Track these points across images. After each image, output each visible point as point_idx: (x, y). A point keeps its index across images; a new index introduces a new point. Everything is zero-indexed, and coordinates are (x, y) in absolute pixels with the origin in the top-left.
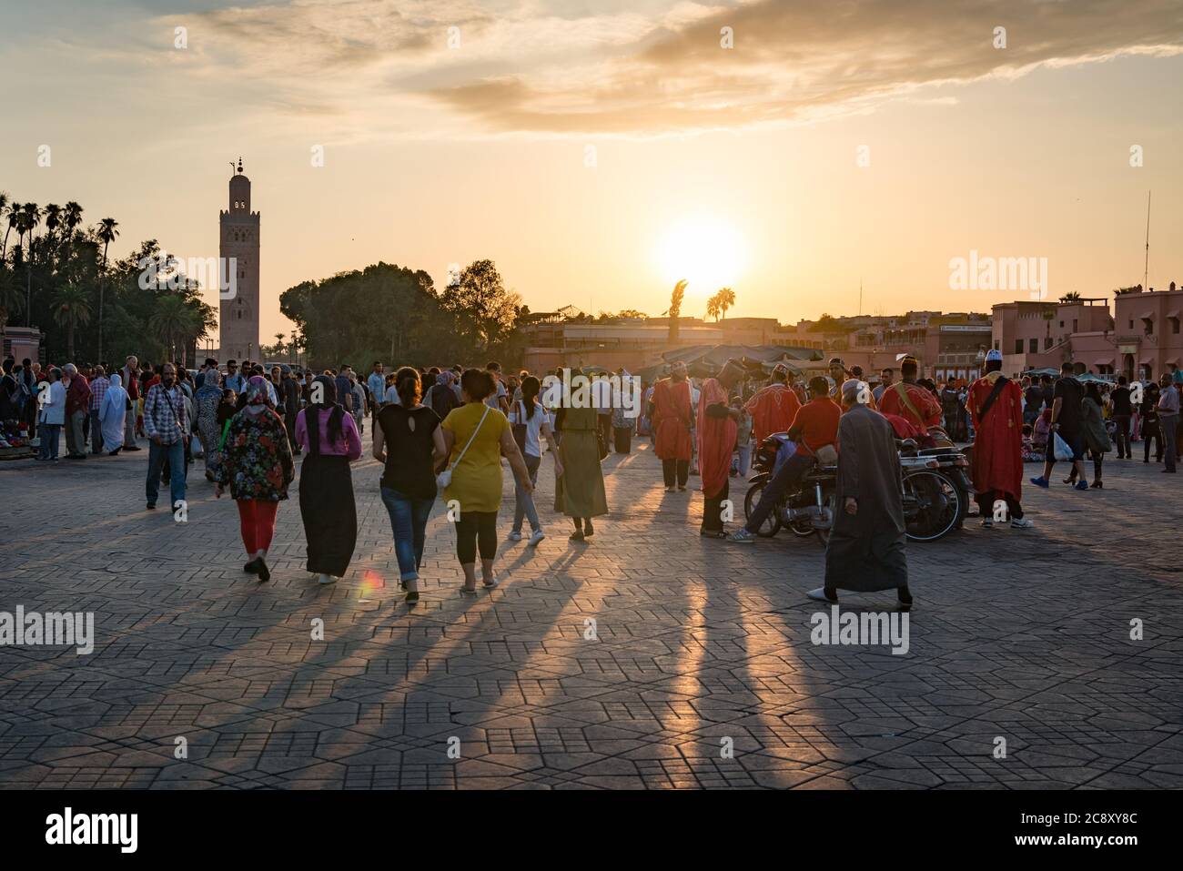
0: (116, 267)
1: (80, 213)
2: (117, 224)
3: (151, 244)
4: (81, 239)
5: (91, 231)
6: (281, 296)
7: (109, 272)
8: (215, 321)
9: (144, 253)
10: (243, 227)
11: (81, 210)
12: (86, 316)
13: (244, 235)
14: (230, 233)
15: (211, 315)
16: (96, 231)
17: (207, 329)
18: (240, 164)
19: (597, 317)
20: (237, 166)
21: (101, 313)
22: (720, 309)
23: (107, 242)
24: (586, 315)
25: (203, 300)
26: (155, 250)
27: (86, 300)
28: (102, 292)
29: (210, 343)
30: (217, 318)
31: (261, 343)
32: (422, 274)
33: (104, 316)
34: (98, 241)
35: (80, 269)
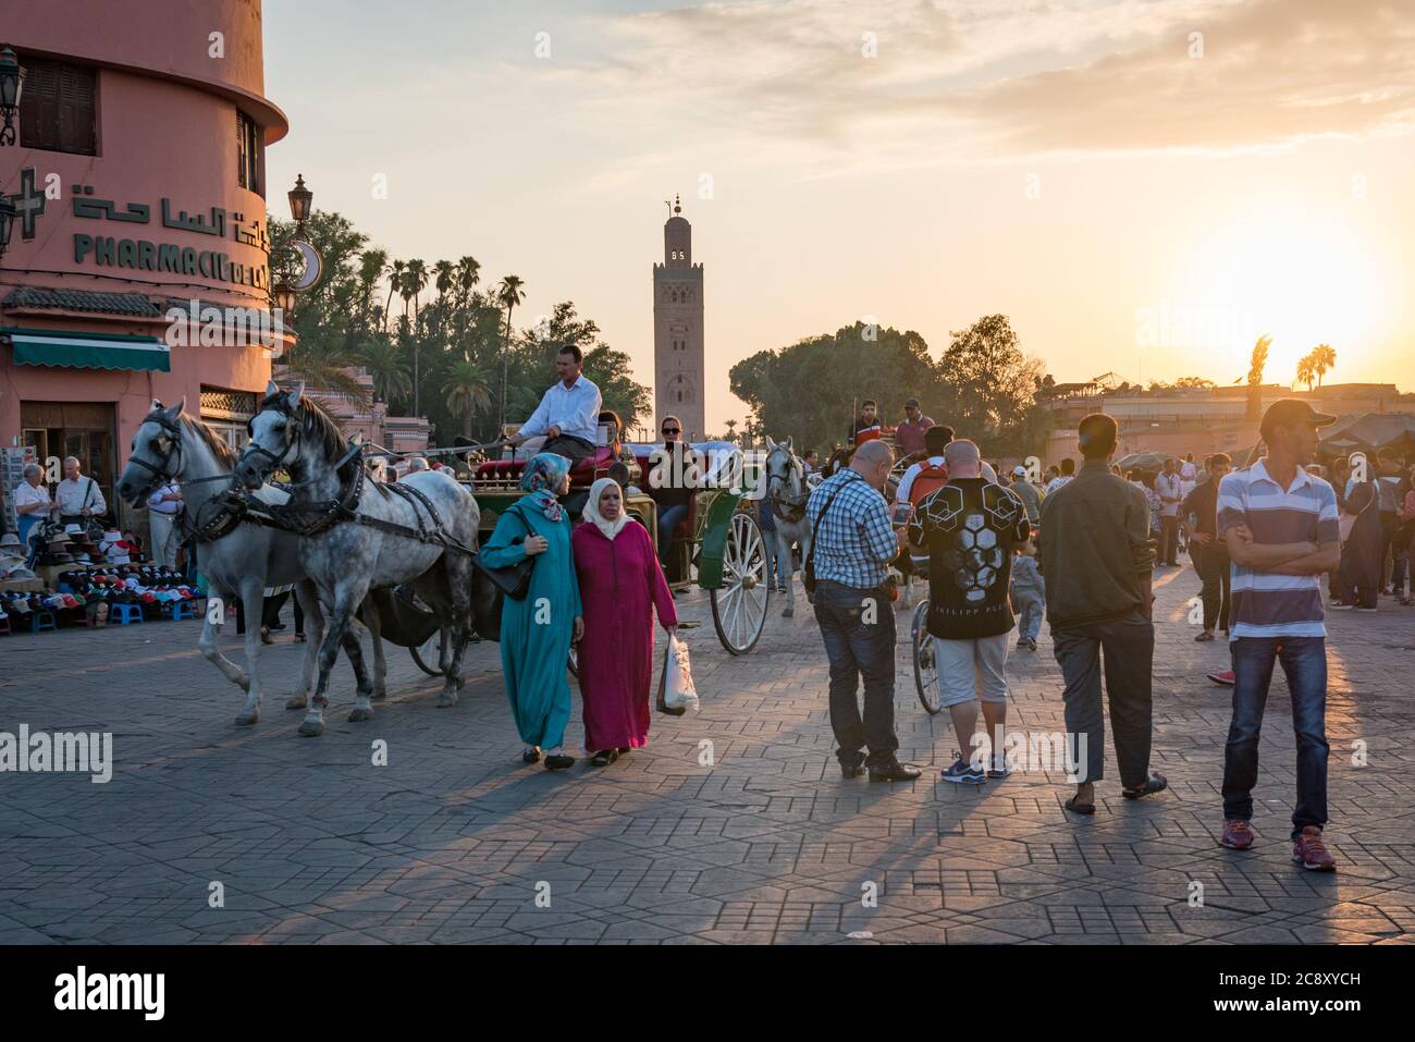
0: (523, 338)
1: (477, 270)
2: (522, 282)
3: (566, 307)
4: (479, 303)
5: (491, 294)
6: (731, 371)
7: (516, 346)
8: (648, 405)
9: (557, 319)
10: (683, 284)
11: (478, 267)
12: (485, 402)
13: (683, 294)
14: (665, 292)
15: (644, 398)
16: (497, 293)
17: (639, 416)
18: (678, 202)
19: (1146, 388)
20: (674, 205)
21: (505, 398)
22: (1315, 373)
23: (510, 306)
24: (1131, 386)
25: (633, 378)
26: (570, 315)
27: (485, 382)
28: (506, 371)
29: (643, 433)
30: (652, 401)
31: (706, 433)
32: (913, 336)
33: (509, 402)
34: (500, 306)
35: (478, 341)
